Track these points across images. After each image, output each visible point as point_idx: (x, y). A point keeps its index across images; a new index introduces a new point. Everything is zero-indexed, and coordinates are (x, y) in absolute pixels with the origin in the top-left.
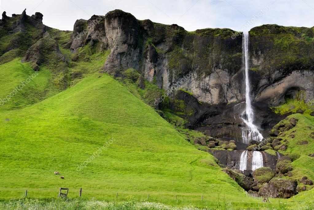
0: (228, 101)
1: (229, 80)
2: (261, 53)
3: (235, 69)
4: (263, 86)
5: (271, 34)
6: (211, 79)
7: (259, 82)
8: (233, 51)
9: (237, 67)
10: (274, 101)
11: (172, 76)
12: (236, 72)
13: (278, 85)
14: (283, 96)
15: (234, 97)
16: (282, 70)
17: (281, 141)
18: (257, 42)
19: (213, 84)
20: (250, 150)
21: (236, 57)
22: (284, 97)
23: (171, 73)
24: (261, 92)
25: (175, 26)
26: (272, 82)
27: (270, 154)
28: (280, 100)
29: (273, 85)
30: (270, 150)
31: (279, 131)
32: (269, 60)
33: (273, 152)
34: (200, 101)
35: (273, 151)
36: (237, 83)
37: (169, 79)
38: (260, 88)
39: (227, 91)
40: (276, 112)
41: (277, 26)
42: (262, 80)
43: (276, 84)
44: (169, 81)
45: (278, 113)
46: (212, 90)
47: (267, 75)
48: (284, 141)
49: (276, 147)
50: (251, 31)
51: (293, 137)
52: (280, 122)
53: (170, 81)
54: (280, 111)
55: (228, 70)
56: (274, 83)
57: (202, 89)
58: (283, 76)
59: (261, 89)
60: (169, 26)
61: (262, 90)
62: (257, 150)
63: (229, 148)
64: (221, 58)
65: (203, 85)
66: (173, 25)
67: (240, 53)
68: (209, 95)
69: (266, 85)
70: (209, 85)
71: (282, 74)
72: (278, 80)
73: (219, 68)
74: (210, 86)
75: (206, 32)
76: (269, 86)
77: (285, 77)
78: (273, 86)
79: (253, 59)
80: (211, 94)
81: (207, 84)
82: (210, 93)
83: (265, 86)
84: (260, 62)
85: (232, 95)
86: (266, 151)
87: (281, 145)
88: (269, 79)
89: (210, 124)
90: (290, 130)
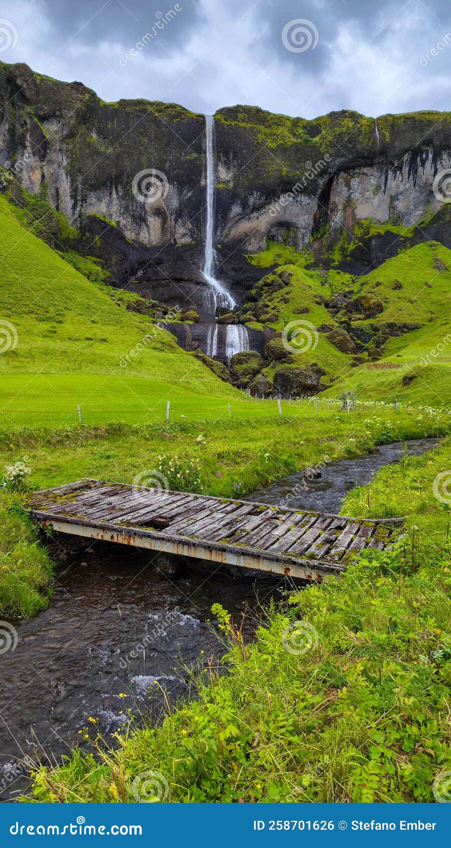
0: (177, 240)
1: (179, 204)
2: (234, 157)
4: (235, 217)
7: (229, 210)
11: (76, 188)
12: (191, 188)
13: (258, 216)
14: (264, 236)
15: (187, 234)
17: (268, 309)
19: (152, 209)
20: (221, 323)
21: (190, 161)
22: (265, 238)
23: (73, 181)
24: (231, 227)
25: (78, 86)
26: (249, 211)
27: (254, 328)
28: (259, 244)
29: (250, 216)
30: (253, 322)
31: (262, 292)
33: (259, 326)
34: (129, 239)
35: (259, 324)
37: (71, 192)
38: (231, 219)
39: (176, 222)
40: (254, 263)
41: (258, 111)
42: (233, 207)
43: (255, 214)
44: (71, 196)
45: (257, 265)
46: (150, 219)
47: (242, 198)
48: (273, 309)
49: (263, 317)
50: (216, 114)
51: (286, 301)
52: (263, 278)
53: (74, 197)
54: (259, 262)
55: (178, 184)
56: (252, 212)
57: (133, 217)
58: (267, 201)
59: (231, 222)
60: (68, 84)
61: (233, 225)
62: (233, 323)
63: (188, 320)
65: (134, 209)
66: (76, 83)
67: (198, 155)
68: (145, 227)
69: (239, 215)
70: (144, 209)
71: (264, 197)
72: (257, 208)
74: (146, 212)
76: (243, 217)
77: (269, 203)
78: (249, 218)
79: (220, 168)
80: (148, 226)
81: (141, 207)
82: (146, 224)
83: (238, 217)
84: (231, 174)
85: (184, 231)
86: (247, 324)
87: (270, 315)
88: (244, 205)
89: (149, 280)
90: (281, 291)
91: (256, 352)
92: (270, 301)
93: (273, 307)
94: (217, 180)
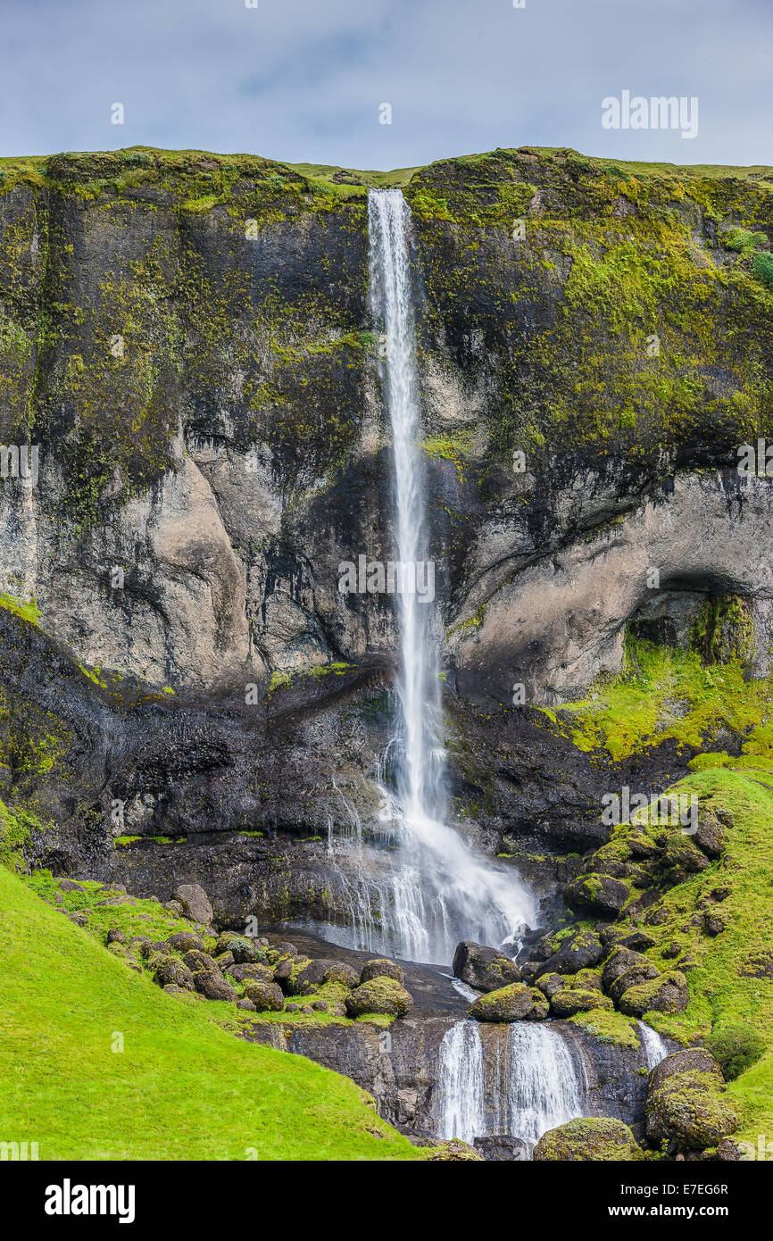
0: (276, 657)
1: (283, 522)
2: (489, 343)
3: (319, 443)
4: (500, 563)
5: (545, 218)
6: (165, 512)
7: (475, 537)
8: (304, 317)
9: (330, 429)
10: (564, 666)
12: (326, 465)
13: (592, 557)
14: (618, 630)
15: (313, 634)
16: (615, 465)
17: (651, 956)
18: (458, 271)
19: (178, 552)
20: (491, 1018)
21: (320, 360)
22: (621, 637)
24: (486, 600)
27: (607, 1036)
29: (561, 557)
30: (602, 1012)
31: (625, 882)
32: (539, 395)
33: (621, 1029)
34: (90, 668)
35: (621, 1019)
36: (331, 542)
38: (482, 574)
39: (269, 592)
42: (490, 527)
43: (577, 551)
45: (596, 751)
46: (171, 587)
47: (527, 496)
48: (668, 955)
49: (634, 993)
51: (713, 927)
54: (602, 735)
55: (274, 450)
56: (565, 543)
58: (624, 501)
59: (483, 584)
61: (495, 590)
62: (531, 1017)
63: (370, 1009)
64: (229, 369)
65: (111, 551)
67: (349, 337)
68: (153, 620)
69: (514, 556)
70: (150, 553)
71: (613, 489)
72: (588, 527)
73: (219, 439)
74: (156, 562)
75: (120, 182)
76: (534, 563)
77: (630, 509)
78: (558, 566)
80: (164, 616)
81: (138, 545)
82: (158, 609)
83: (512, 564)
84: (477, 403)
85: (302, 622)
86: (579, 1019)
87: (656, 983)
88: (536, 518)
89: (179, 832)
90: (693, 884)
91: (616, 1122)
92: (651, 921)
93: (666, 946)
94: (430, 423)
